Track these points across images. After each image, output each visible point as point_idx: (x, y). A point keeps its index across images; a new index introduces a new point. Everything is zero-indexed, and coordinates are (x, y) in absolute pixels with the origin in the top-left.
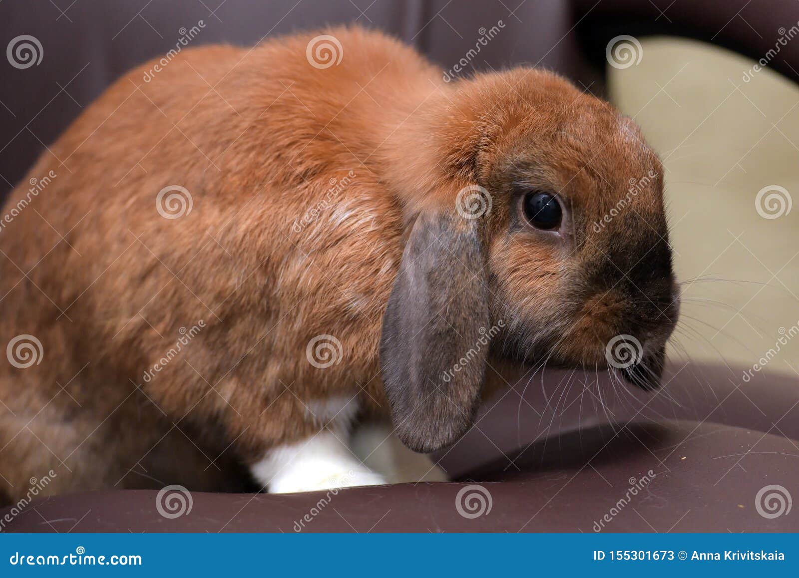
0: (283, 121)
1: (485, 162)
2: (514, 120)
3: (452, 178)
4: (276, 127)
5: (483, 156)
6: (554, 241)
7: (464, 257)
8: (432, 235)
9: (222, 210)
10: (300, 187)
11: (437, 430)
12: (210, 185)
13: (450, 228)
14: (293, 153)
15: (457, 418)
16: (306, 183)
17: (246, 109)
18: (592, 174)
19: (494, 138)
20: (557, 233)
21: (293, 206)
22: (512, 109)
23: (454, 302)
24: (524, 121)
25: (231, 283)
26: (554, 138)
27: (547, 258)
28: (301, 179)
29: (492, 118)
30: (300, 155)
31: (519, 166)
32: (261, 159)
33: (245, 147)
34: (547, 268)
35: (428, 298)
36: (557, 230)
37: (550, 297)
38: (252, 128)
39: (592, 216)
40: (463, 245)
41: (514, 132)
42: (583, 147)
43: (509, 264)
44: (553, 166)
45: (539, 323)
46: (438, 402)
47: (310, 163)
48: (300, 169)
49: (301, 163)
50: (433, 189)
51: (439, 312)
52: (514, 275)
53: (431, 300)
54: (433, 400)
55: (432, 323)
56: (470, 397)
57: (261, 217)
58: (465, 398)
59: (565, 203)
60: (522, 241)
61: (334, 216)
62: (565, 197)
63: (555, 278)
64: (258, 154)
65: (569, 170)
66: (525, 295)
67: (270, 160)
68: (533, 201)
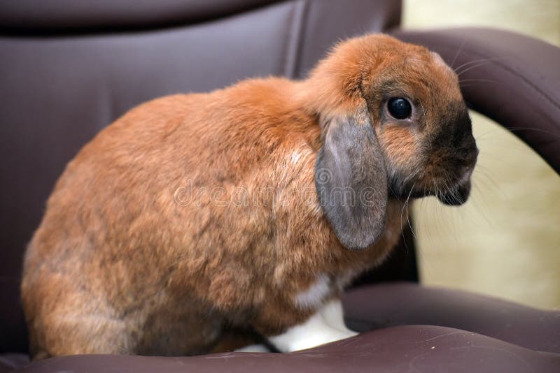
0: (253, 124)
1: (366, 85)
2: (379, 61)
3: (351, 96)
4: (251, 129)
5: (364, 83)
6: (408, 125)
7: (366, 138)
8: (345, 129)
9: (236, 185)
10: (272, 154)
11: (364, 237)
12: (225, 174)
13: (356, 123)
14: (263, 138)
15: (376, 228)
16: (274, 152)
17: (231, 126)
18: (427, 85)
19: (369, 73)
20: (409, 120)
21: (271, 166)
22: (376, 55)
23: (365, 164)
24: (385, 61)
25: (251, 221)
26: (404, 68)
27: (406, 135)
28: (272, 150)
29: (366, 62)
30: (267, 137)
31: (386, 84)
32: (248, 148)
33: (238, 145)
34: (408, 140)
35: (350, 164)
36: (409, 118)
37: (412, 155)
38: (238, 134)
39: (429, 107)
40: (364, 131)
41: (380, 67)
42: (419, 70)
43: (386, 141)
44: (406, 83)
45: (408, 171)
46: (363, 221)
47: (274, 140)
48: (270, 145)
49: (269, 141)
50: (341, 102)
51: (358, 170)
52: (390, 146)
53: (352, 165)
54: (360, 220)
55: (354, 177)
56: (381, 215)
57: (256, 180)
58: (379, 216)
59: (413, 102)
60: (391, 128)
61: (292, 160)
62: (413, 99)
63: (413, 145)
64: (246, 146)
65: (414, 84)
66: (397, 156)
67: (252, 148)
68: (394, 104)
